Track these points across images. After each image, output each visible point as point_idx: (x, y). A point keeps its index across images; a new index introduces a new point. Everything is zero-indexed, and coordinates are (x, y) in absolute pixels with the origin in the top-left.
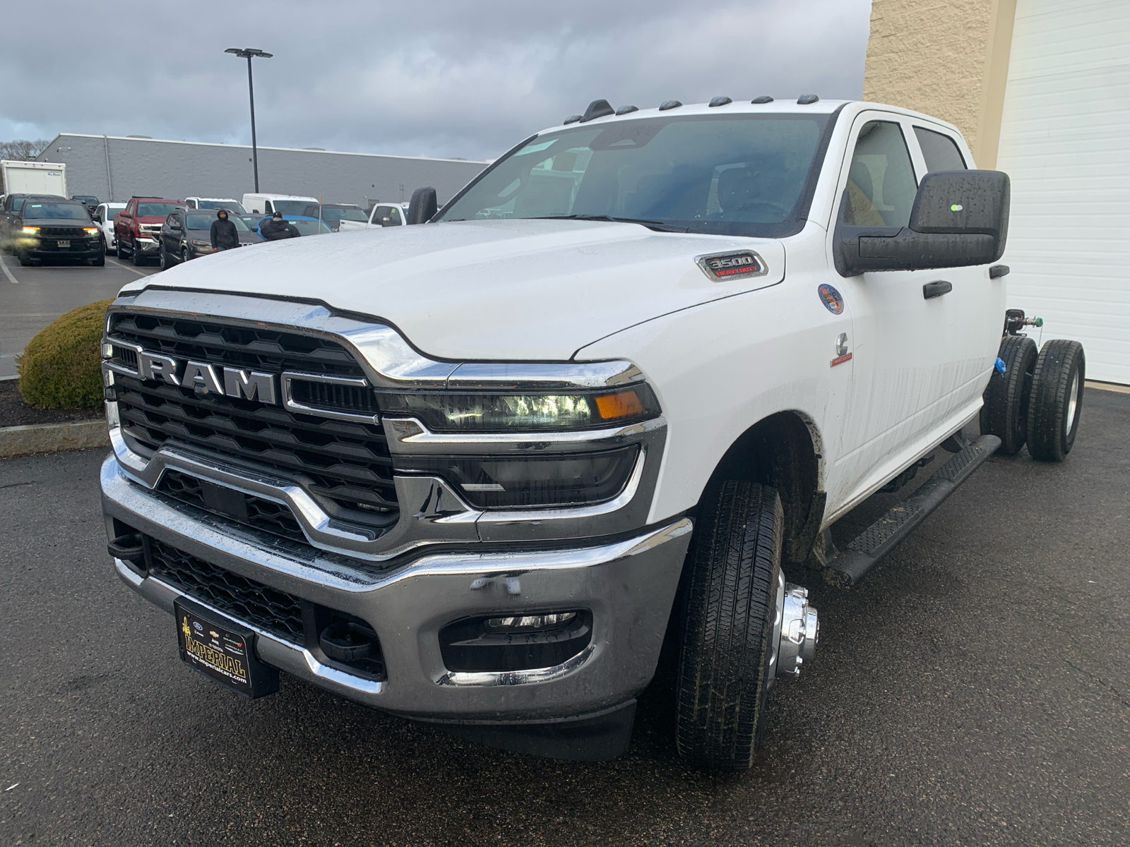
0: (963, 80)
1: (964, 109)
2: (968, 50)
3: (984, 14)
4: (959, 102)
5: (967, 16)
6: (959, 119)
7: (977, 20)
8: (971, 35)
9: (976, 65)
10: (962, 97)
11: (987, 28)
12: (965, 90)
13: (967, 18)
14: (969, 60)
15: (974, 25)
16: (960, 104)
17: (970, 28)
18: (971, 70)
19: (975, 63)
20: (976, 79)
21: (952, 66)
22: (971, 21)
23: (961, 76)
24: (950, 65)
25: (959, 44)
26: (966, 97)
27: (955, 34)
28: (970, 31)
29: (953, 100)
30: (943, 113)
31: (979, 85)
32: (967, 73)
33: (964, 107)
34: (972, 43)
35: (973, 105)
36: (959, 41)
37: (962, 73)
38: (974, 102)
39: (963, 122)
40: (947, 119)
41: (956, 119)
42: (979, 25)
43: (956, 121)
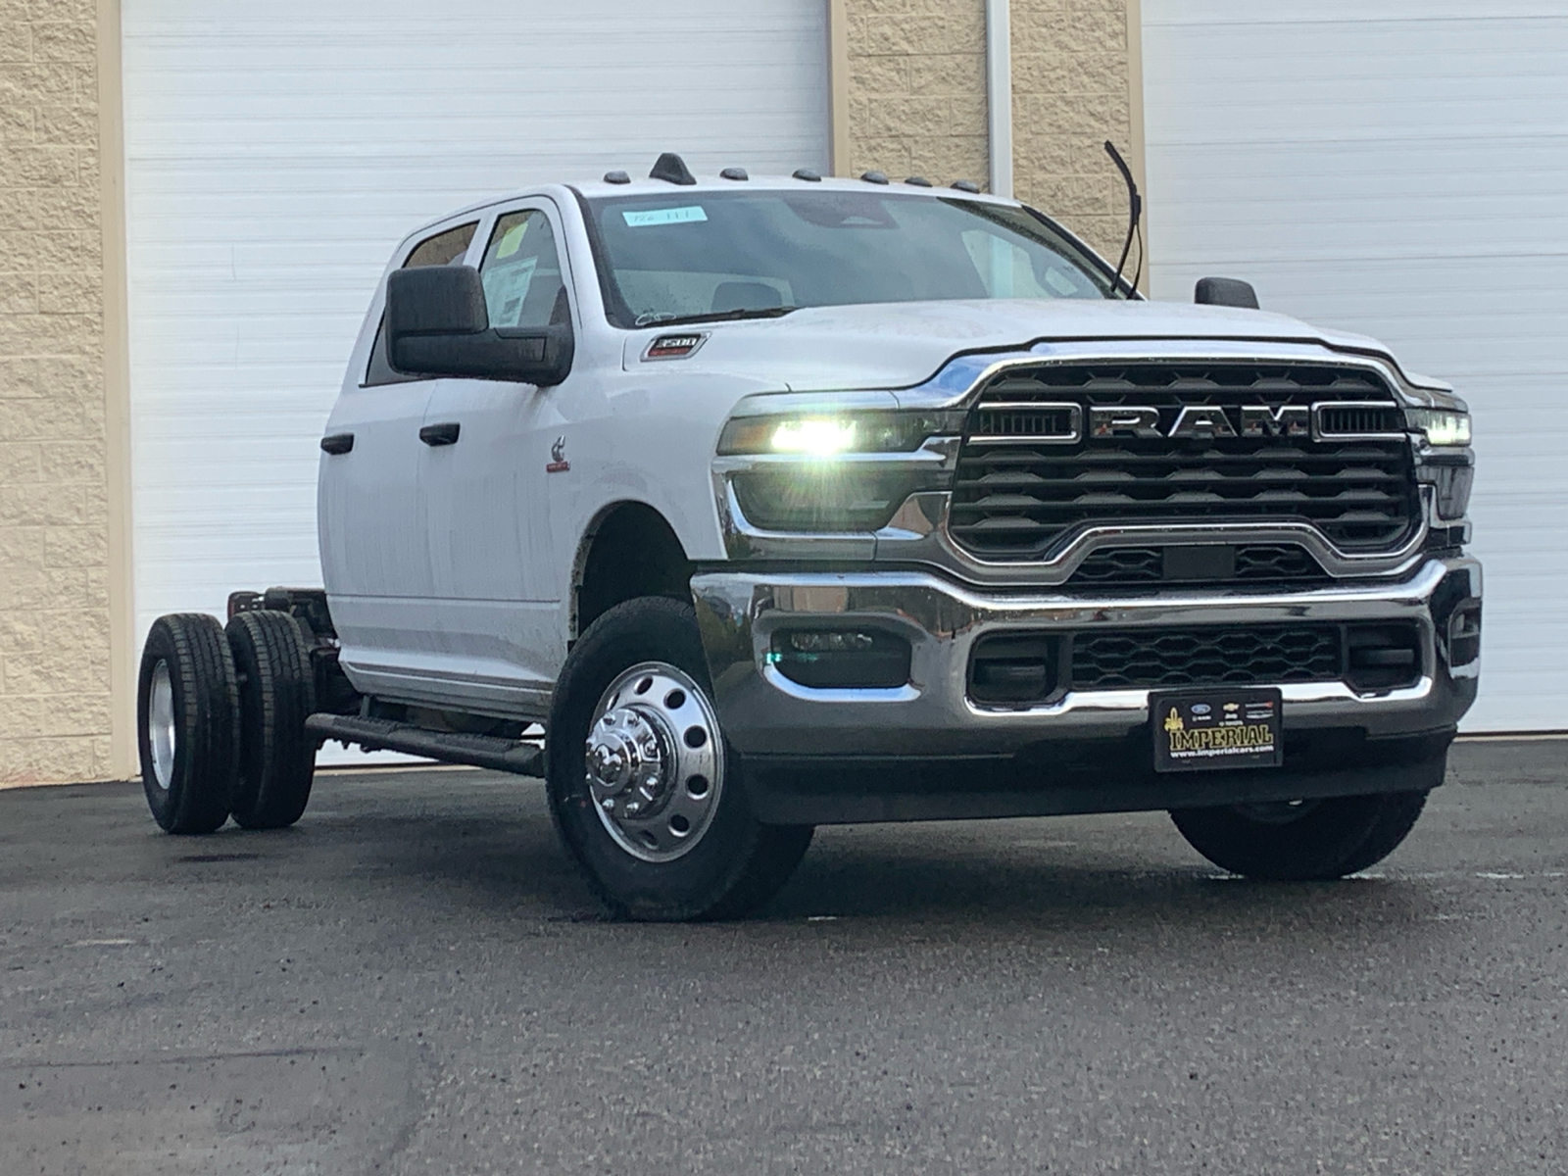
0: (51, 146)
1: (63, 209)
2: (52, 83)
3: (82, 16)
4: (50, 191)
5: (40, 13)
6: (53, 228)
7: (67, 26)
8: (56, 54)
9: (78, 119)
10: (55, 181)
11: (93, 47)
12: (61, 168)
13: (40, 17)
14: (58, 104)
15: (60, 35)
16: (51, 196)
17: (49, 38)
18: (67, 128)
19: (75, 114)
20: (81, 147)
21: (20, 112)
22: (52, 26)
23: (45, 137)
24: (13, 110)
25: (28, 69)
26: (66, 183)
27: (15, 47)
28: (51, 44)
29: (32, 185)
30: (11, 211)
31: (91, 160)
32: (57, 133)
33: (64, 204)
34: (62, 72)
35: (83, 202)
36: (27, 61)
37: (47, 131)
38: (86, 195)
39: (67, 236)
40: (24, 224)
41: (46, 228)
42: (72, 37)
43: (46, 232)
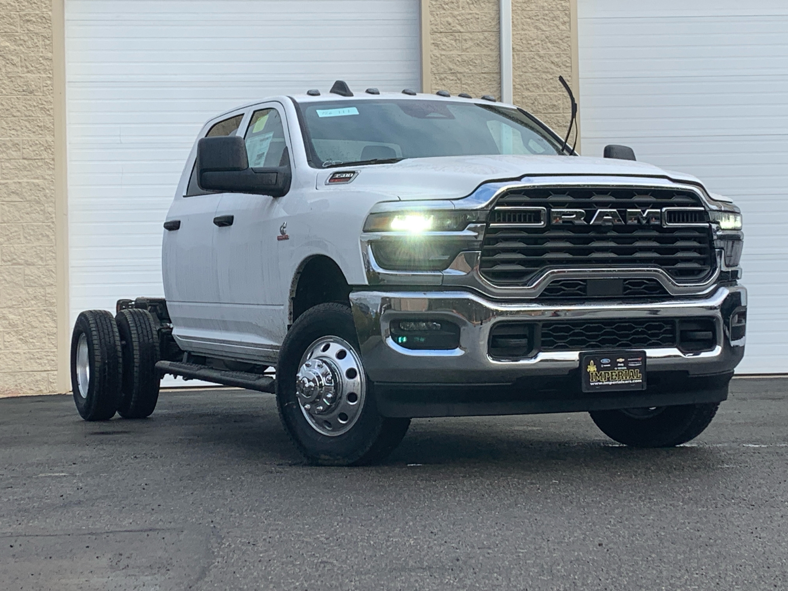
0: (29, 75)
1: (34, 106)
2: (30, 43)
3: (44, 10)
4: (28, 98)
5: (24, 8)
6: (30, 116)
7: (37, 15)
8: (32, 29)
9: (42, 61)
10: (31, 92)
11: (50, 25)
12: (33, 86)
13: (23, 10)
14: (32, 54)
15: (34, 19)
16: (28, 100)
17: (28, 21)
18: (37, 66)
19: (41, 59)
20: (44, 76)
21: (13, 58)
22: (29, 14)
23: (25, 70)
24: (10, 57)
25: (17, 36)
26: (36, 94)
27: (11, 25)
28: (29, 24)
29: (19, 95)
30: (9, 108)
31: (49, 82)
32: (32, 68)
33: (35, 104)
34: (34, 38)
35: (45, 103)
36: (17, 32)
37: (27, 68)
38: (46, 100)
39: (36, 120)
40: (15, 115)
41: (26, 116)
42: (39, 20)
43: (26, 118)
